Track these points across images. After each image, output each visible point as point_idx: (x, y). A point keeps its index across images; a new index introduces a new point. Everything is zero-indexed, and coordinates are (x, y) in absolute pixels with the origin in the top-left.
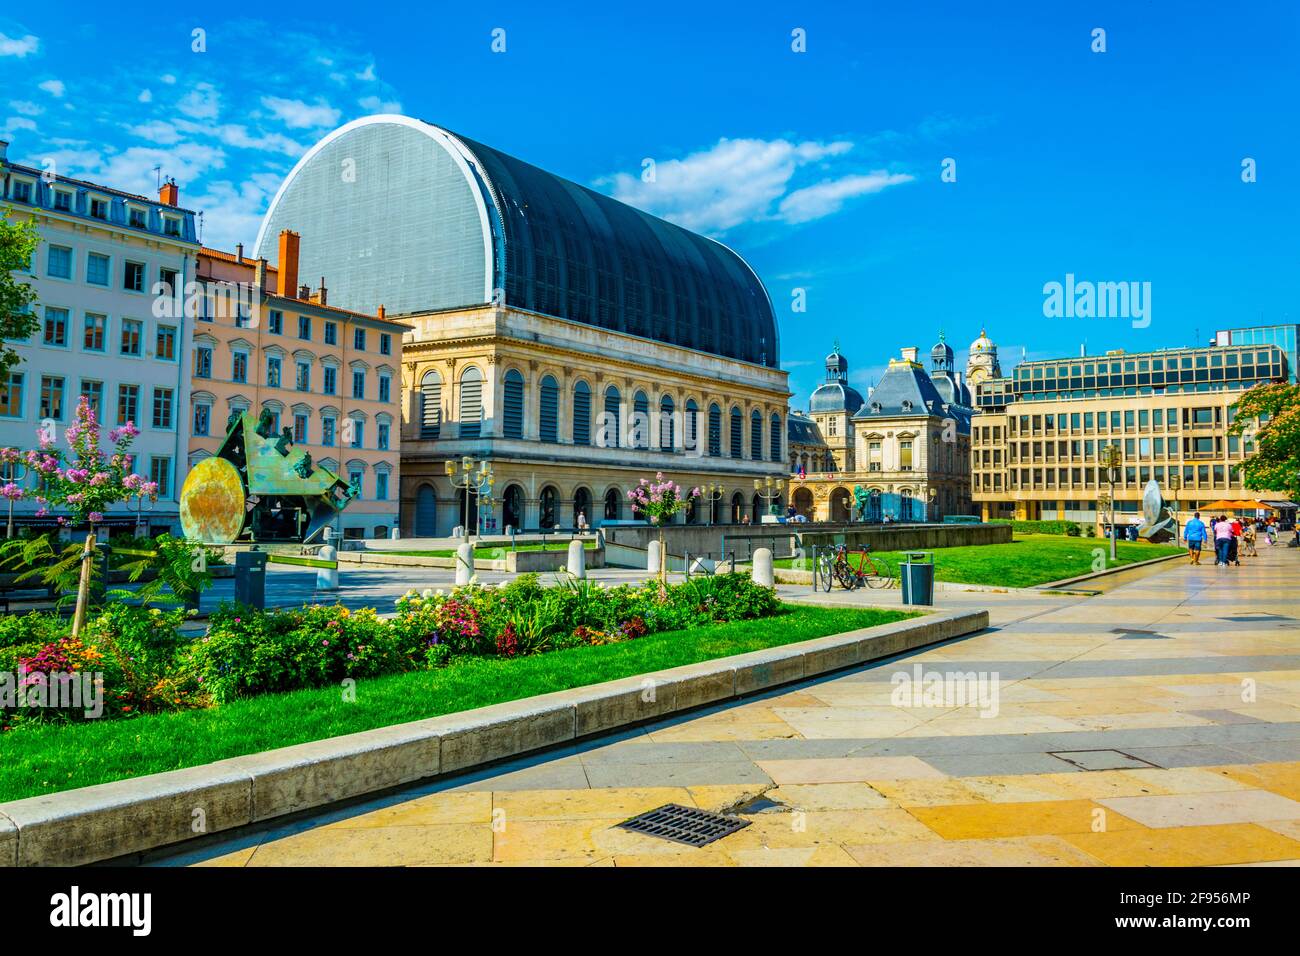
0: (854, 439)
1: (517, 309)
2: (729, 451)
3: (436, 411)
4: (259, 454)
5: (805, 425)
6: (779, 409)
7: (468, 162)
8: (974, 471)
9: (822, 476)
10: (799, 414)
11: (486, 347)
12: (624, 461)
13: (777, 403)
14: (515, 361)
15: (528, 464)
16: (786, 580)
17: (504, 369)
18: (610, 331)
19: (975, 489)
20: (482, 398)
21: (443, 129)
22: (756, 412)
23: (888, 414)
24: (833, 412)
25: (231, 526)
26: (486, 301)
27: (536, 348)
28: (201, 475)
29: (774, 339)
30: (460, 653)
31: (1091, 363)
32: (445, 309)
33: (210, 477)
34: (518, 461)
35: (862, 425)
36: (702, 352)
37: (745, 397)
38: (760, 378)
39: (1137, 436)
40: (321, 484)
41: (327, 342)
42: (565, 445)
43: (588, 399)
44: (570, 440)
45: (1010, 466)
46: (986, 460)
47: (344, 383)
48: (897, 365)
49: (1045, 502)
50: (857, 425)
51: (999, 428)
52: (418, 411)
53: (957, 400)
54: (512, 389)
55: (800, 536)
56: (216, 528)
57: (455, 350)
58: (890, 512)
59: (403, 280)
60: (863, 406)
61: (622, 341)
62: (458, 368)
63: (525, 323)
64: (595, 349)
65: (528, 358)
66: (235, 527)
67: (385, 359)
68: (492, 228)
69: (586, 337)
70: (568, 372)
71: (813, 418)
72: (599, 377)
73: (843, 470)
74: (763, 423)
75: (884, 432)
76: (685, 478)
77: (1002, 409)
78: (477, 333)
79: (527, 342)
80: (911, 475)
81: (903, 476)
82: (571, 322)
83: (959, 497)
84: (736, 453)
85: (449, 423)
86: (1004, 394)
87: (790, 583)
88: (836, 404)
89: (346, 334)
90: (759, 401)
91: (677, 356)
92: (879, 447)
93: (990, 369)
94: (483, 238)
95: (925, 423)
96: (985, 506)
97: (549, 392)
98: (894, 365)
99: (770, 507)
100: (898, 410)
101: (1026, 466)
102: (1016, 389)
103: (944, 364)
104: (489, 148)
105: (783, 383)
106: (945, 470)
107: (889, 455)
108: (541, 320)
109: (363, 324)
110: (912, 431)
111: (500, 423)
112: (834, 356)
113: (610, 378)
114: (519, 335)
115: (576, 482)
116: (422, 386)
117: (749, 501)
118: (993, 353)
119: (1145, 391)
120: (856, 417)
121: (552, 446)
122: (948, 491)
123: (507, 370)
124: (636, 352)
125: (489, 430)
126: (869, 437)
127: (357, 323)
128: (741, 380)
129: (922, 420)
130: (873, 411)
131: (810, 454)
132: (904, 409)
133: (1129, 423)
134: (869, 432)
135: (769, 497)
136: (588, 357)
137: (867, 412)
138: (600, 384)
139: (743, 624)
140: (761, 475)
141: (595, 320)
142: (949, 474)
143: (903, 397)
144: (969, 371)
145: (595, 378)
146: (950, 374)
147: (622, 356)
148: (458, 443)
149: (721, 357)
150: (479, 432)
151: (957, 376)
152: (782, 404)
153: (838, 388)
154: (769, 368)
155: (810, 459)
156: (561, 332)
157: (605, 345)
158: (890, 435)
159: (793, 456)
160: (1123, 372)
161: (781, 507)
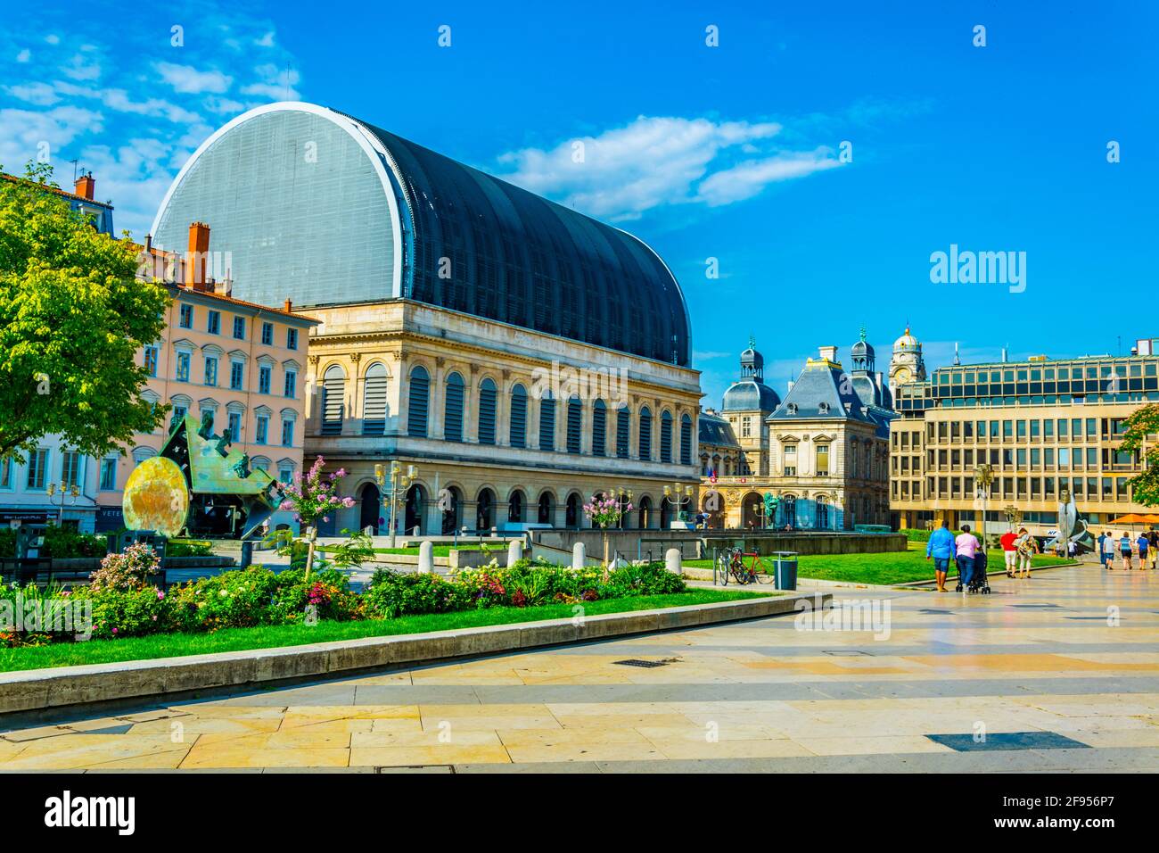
0: (769, 441)
1: (425, 304)
2: (638, 453)
3: (338, 407)
4: (202, 455)
5: (717, 425)
6: (690, 410)
7: (379, 154)
8: (892, 478)
9: (734, 480)
10: (711, 413)
11: (393, 343)
12: (530, 462)
13: (689, 403)
14: (422, 357)
15: (432, 464)
16: (693, 576)
17: (410, 364)
18: (518, 328)
19: (893, 498)
20: (388, 395)
21: (353, 118)
22: (666, 413)
23: (804, 416)
24: (747, 411)
25: (174, 522)
26: (394, 297)
27: (442, 344)
28: (146, 473)
29: (686, 337)
30: (496, 603)
31: (1011, 370)
32: (350, 303)
33: (154, 475)
34: (423, 460)
35: (777, 427)
36: (611, 350)
37: (655, 397)
38: (671, 378)
39: (1056, 445)
40: (259, 484)
41: (235, 336)
42: (470, 444)
43: (494, 397)
44: (475, 439)
45: (928, 474)
46: (905, 466)
47: (251, 378)
48: (814, 364)
49: (964, 512)
50: (772, 427)
51: (918, 433)
52: (320, 406)
53: (877, 402)
54: (418, 386)
55: (705, 540)
56: (160, 523)
57: (360, 345)
58: (804, 520)
59: (307, 271)
60: (778, 407)
61: (530, 338)
62: (362, 363)
63: (432, 318)
64: (502, 346)
65: (435, 354)
66: (178, 523)
67: (291, 354)
68: (401, 222)
69: (493, 333)
70: (474, 369)
71: (726, 418)
72: (506, 374)
73: (757, 474)
74: (673, 425)
75: (799, 435)
76: (591, 480)
77: (921, 414)
78: (384, 328)
79: (434, 338)
80: (827, 481)
81: (819, 481)
82: (479, 318)
83: (878, 505)
84: (645, 455)
85: (351, 419)
86: (924, 398)
87: (695, 579)
88: (750, 403)
89: (254, 328)
90: (669, 401)
91: (586, 353)
92: (794, 450)
93: (914, 369)
94: (392, 231)
95: (843, 426)
96: (903, 515)
97: (455, 390)
98: (811, 364)
99: (679, 514)
100: (814, 412)
101: (944, 475)
102: (935, 394)
103: (864, 364)
104: (399, 138)
105: (694, 382)
106: (863, 476)
107: (804, 460)
108: (449, 315)
109: (271, 318)
110: (829, 434)
111: (405, 421)
112: (749, 352)
113: (517, 376)
114: (426, 331)
115: (480, 483)
116: (324, 381)
117: (657, 504)
118: (918, 352)
119: (1065, 399)
120: (770, 418)
121: (456, 445)
122: (865, 499)
123: (412, 368)
124: (544, 350)
125: (394, 427)
126: (784, 440)
127: (265, 317)
128: (651, 379)
129: (839, 423)
130: (789, 412)
131: (722, 456)
132: (821, 411)
133: (1048, 432)
134: (784, 434)
135: (678, 503)
136: (495, 354)
137: (783, 414)
138: (506, 381)
139: (661, 596)
140: (670, 479)
141: (503, 315)
142: (867, 480)
143: (820, 398)
144: (892, 370)
145: (501, 376)
146: (871, 374)
147: (530, 353)
148: (360, 440)
149: (631, 355)
150: (383, 429)
151: (878, 377)
152: (693, 404)
153: (753, 386)
154: (680, 367)
155: (722, 461)
156: (468, 328)
157: (513, 341)
158: (806, 438)
159: (704, 458)
160: (1043, 380)
161: (690, 512)
